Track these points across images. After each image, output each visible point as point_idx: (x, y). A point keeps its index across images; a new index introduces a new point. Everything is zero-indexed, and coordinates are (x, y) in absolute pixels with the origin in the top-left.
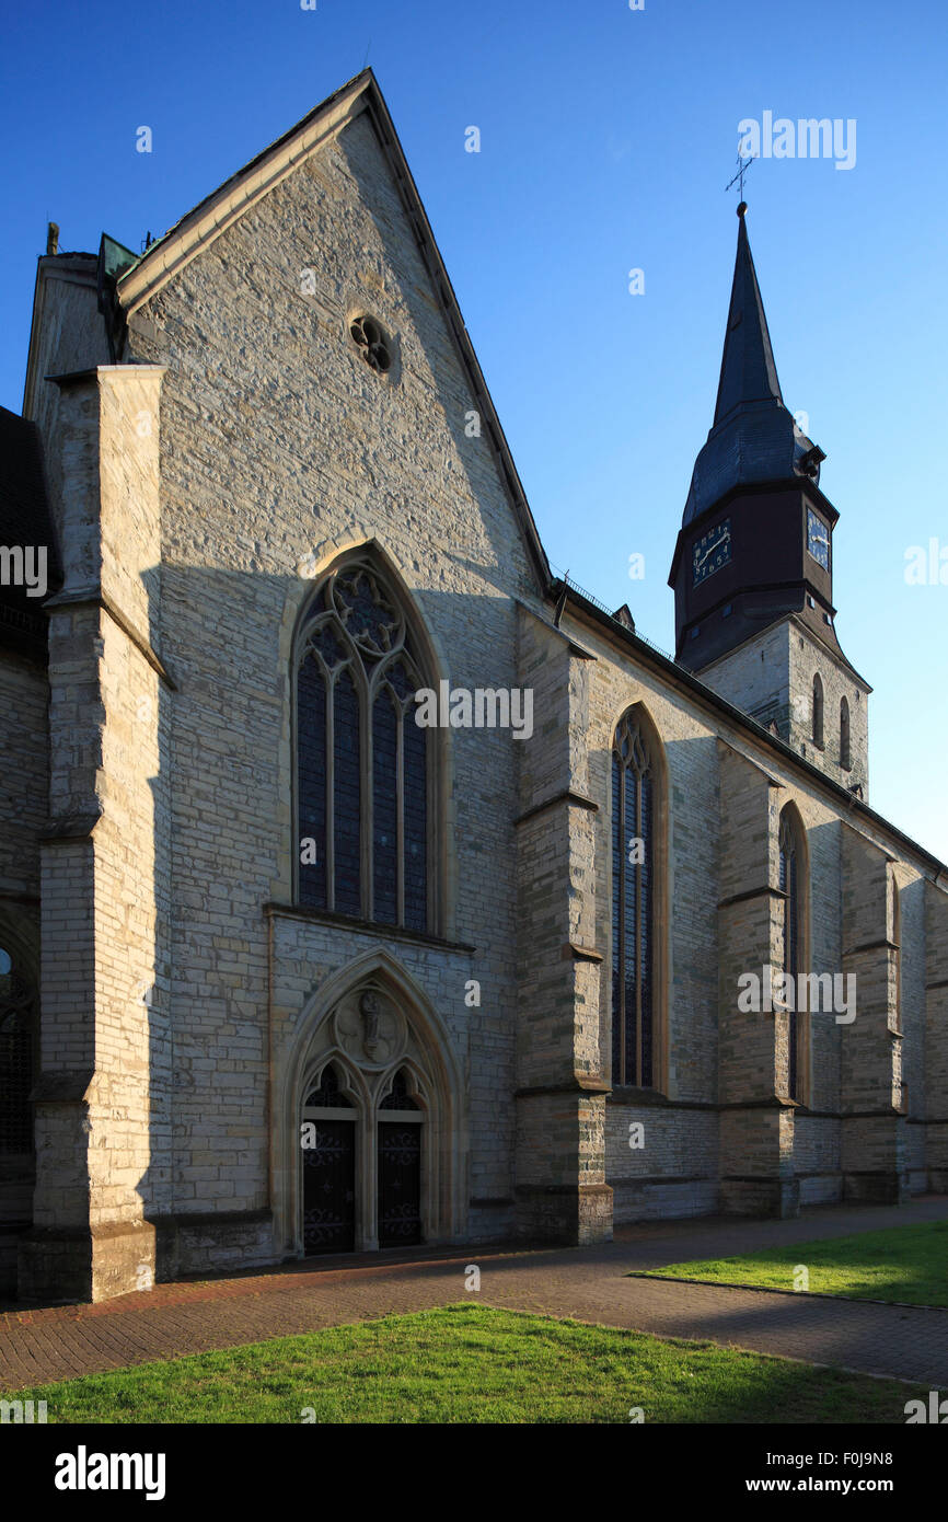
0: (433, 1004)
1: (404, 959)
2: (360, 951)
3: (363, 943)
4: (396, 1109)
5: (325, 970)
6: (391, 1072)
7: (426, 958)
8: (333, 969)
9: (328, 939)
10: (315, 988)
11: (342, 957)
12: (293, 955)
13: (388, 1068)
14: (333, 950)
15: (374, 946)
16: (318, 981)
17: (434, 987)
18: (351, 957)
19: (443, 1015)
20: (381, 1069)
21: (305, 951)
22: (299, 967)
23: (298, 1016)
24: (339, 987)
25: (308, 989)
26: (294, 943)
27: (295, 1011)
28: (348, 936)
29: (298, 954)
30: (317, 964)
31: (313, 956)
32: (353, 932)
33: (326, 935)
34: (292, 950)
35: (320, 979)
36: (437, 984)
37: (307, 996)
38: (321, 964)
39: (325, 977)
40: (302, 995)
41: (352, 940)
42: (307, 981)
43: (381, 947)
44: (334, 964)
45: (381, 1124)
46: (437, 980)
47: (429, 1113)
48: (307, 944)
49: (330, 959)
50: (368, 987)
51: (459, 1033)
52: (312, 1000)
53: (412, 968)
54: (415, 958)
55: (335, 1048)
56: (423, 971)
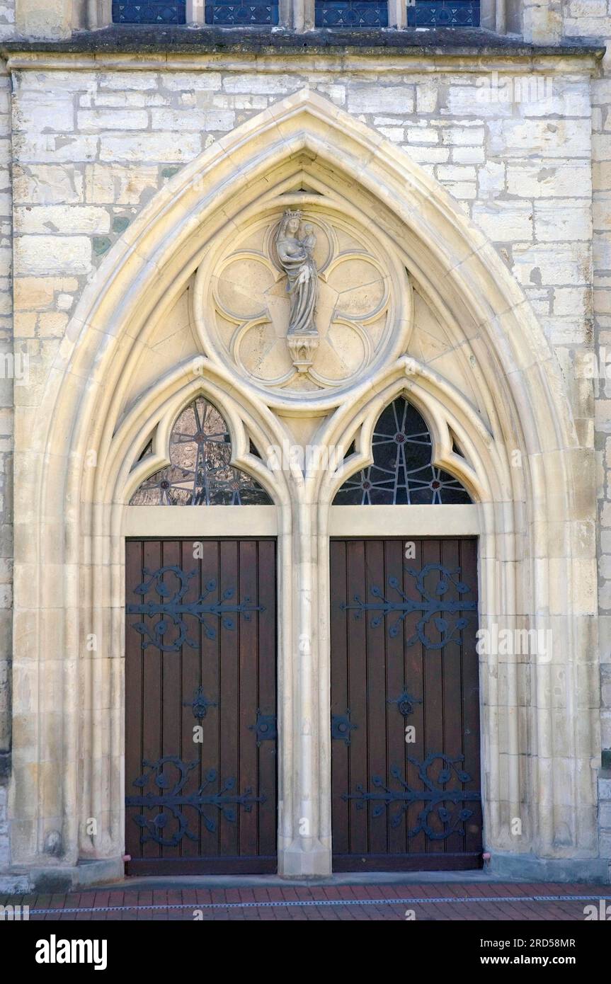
0: (463, 220)
1: (370, 117)
2: (244, 115)
3: (251, 96)
4: (401, 500)
5: (146, 179)
6: (363, 405)
7: (441, 104)
8: (169, 172)
9: (158, 100)
10: (120, 224)
11: (194, 139)
12: (64, 153)
13: (347, 401)
14: (170, 125)
15: (280, 97)
16: (129, 207)
17: (470, 172)
18: (218, 134)
19: (498, 246)
20: (327, 404)
21: (93, 140)
22: (78, 181)
23: (77, 294)
24: (190, 213)
25: (104, 227)
26: (67, 125)
27: (72, 284)
28: (213, 82)
29: (80, 148)
30: (126, 165)
31: (115, 149)
32: (224, 72)
33: (150, 93)
34: (60, 144)
35: (134, 200)
36: (478, 166)
37: (101, 245)
38: (138, 163)
39: (147, 196)
40: (87, 242)
41: (221, 92)
42: (101, 212)
43: (304, 95)
44: (173, 158)
45: (341, 545)
46: (480, 154)
47: (487, 508)
48: (103, 122)
49: (161, 149)
50: (287, 200)
51: (551, 289)
52: (114, 254)
53: (397, 134)
54: (408, 108)
55: (199, 362)
56: (432, 137)
